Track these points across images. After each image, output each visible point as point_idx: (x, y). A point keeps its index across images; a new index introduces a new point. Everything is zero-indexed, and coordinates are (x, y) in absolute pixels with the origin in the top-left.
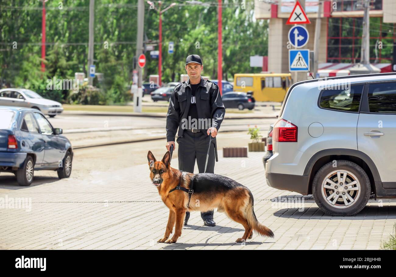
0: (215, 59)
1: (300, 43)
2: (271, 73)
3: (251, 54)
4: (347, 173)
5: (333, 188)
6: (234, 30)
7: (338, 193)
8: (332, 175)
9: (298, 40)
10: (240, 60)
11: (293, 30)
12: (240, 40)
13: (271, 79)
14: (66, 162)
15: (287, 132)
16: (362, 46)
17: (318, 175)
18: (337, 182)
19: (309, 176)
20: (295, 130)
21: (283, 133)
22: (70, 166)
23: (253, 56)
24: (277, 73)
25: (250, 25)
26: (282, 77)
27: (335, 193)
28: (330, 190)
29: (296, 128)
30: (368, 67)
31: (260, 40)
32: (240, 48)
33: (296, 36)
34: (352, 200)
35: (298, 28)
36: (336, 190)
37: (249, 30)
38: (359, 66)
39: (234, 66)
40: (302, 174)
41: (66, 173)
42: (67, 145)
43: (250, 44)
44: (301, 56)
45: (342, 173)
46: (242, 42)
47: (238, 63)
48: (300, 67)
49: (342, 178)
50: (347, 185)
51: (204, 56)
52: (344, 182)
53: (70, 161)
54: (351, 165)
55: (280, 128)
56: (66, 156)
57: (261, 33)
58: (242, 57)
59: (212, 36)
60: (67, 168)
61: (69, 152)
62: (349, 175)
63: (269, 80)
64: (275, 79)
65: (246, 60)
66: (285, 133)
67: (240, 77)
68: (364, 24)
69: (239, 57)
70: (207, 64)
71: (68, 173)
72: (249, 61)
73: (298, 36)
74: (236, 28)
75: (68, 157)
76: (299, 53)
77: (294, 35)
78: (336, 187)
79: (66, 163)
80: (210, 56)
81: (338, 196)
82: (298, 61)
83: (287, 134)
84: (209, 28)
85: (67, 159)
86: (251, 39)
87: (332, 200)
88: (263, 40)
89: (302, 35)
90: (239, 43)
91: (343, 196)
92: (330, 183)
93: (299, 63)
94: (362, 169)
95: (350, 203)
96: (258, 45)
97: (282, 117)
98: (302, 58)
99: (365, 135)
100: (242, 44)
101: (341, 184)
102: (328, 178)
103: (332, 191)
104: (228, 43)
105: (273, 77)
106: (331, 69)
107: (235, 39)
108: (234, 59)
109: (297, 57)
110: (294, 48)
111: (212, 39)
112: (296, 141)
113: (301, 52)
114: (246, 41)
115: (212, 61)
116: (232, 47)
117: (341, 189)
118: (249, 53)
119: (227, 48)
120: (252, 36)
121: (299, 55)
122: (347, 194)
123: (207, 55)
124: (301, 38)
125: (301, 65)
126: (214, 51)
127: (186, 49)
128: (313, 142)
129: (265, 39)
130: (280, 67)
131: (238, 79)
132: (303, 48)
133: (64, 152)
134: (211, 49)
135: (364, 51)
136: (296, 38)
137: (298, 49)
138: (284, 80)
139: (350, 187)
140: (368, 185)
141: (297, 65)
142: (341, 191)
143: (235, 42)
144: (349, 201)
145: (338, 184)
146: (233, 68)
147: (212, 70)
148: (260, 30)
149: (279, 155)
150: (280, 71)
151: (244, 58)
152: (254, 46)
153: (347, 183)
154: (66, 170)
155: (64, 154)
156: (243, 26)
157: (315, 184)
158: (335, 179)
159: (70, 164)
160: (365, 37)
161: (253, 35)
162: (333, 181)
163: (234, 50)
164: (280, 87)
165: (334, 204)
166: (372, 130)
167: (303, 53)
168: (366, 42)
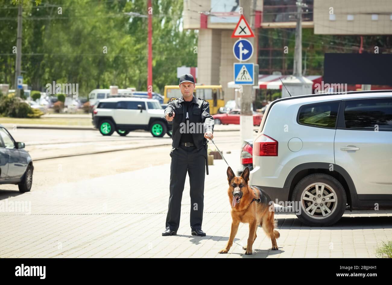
0: (140, 70)
1: (245, 57)
2: (202, 85)
3: (178, 65)
4: (325, 186)
5: (312, 200)
6: (160, 40)
7: (316, 204)
8: (310, 187)
9: (243, 54)
10: (166, 71)
11: (238, 43)
12: (167, 50)
13: (202, 91)
14: (27, 175)
15: (268, 147)
16: (295, 58)
17: (297, 188)
18: (315, 194)
19: (289, 189)
20: (275, 144)
21: (264, 148)
22: (31, 180)
23: (180, 67)
24: (207, 85)
25: (177, 35)
26: (213, 89)
27: (313, 205)
28: (309, 201)
29: (276, 143)
30: (300, 80)
31: (187, 50)
32: (166, 58)
33: (241, 49)
34: (329, 211)
35: (243, 42)
36: (314, 202)
37: (175, 41)
38: (292, 78)
39: (160, 77)
40: (282, 186)
41: (27, 186)
42: (29, 159)
43: (176, 55)
44: (246, 69)
45: (320, 186)
46: (169, 52)
47: (164, 74)
48: (245, 80)
49: (320, 190)
50: (325, 197)
51: (130, 66)
52: (321, 194)
53: (31, 175)
54: (328, 178)
55: (261, 143)
56: (27, 170)
57: (188, 43)
58: (169, 68)
59: (138, 46)
60: (28, 181)
61: (30, 166)
62: (327, 188)
63: (200, 92)
64: (206, 91)
65: (172, 71)
66: (266, 148)
67: (170, 89)
68: (297, 36)
69: (165, 68)
70: (133, 75)
71: (29, 187)
72: (176, 72)
73: (243, 49)
74: (162, 38)
75: (29, 170)
76: (244, 66)
77: (239, 48)
78: (315, 199)
79: (28, 177)
80: (136, 68)
81: (316, 207)
82: (243, 74)
83: (268, 149)
84: (134, 39)
85: (28, 173)
86: (177, 50)
87: (311, 211)
88: (190, 51)
89: (247, 49)
90: (166, 53)
91: (321, 207)
92: (309, 195)
93: (243, 77)
94: (338, 182)
95: (327, 214)
96: (185, 55)
97: (263, 132)
98: (247, 72)
99: (342, 149)
100: (168, 54)
101: (319, 196)
102: (307, 190)
103: (310, 203)
104: (154, 54)
105: (204, 89)
106: (263, 81)
107: (161, 50)
108: (161, 70)
109: (242, 71)
110: (239, 62)
111: (137, 50)
112: (277, 155)
113: (246, 65)
114: (172, 51)
115: (137, 72)
116: (158, 57)
117: (319, 201)
118: (176, 63)
119: (153, 59)
120: (178, 47)
121: (244, 68)
122: (324, 205)
123: (132, 65)
124: (246, 52)
125: (246, 79)
126: (140, 62)
127: (111, 60)
128: (293, 156)
129: (191, 49)
130: (209, 78)
131: (168, 90)
132: (248, 62)
133: (26, 166)
134: (137, 59)
135: (297, 63)
136: (241, 52)
137: (242, 62)
138: (215, 92)
139: (327, 198)
140: (344, 196)
141: (241, 79)
142: (319, 203)
143: (161, 53)
144: (326, 212)
145: (316, 196)
146: (159, 79)
147: (138, 81)
148: (186, 40)
149: (260, 168)
150: (210, 83)
151: (171, 69)
152: (180, 57)
153: (324, 195)
154: (27, 184)
155: (26, 168)
156: (169, 36)
157: (294, 196)
158: (313, 191)
159: (30, 178)
160: (297, 49)
161: (180, 46)
162: (311, 193)
163: (160, 60)
164: (211, 99)
165: (312, 215)
166: (348, 145)
167: (247, 66)
168: (298, 54)
